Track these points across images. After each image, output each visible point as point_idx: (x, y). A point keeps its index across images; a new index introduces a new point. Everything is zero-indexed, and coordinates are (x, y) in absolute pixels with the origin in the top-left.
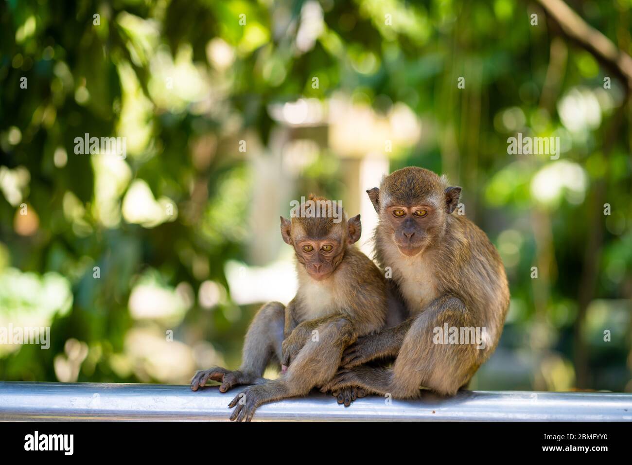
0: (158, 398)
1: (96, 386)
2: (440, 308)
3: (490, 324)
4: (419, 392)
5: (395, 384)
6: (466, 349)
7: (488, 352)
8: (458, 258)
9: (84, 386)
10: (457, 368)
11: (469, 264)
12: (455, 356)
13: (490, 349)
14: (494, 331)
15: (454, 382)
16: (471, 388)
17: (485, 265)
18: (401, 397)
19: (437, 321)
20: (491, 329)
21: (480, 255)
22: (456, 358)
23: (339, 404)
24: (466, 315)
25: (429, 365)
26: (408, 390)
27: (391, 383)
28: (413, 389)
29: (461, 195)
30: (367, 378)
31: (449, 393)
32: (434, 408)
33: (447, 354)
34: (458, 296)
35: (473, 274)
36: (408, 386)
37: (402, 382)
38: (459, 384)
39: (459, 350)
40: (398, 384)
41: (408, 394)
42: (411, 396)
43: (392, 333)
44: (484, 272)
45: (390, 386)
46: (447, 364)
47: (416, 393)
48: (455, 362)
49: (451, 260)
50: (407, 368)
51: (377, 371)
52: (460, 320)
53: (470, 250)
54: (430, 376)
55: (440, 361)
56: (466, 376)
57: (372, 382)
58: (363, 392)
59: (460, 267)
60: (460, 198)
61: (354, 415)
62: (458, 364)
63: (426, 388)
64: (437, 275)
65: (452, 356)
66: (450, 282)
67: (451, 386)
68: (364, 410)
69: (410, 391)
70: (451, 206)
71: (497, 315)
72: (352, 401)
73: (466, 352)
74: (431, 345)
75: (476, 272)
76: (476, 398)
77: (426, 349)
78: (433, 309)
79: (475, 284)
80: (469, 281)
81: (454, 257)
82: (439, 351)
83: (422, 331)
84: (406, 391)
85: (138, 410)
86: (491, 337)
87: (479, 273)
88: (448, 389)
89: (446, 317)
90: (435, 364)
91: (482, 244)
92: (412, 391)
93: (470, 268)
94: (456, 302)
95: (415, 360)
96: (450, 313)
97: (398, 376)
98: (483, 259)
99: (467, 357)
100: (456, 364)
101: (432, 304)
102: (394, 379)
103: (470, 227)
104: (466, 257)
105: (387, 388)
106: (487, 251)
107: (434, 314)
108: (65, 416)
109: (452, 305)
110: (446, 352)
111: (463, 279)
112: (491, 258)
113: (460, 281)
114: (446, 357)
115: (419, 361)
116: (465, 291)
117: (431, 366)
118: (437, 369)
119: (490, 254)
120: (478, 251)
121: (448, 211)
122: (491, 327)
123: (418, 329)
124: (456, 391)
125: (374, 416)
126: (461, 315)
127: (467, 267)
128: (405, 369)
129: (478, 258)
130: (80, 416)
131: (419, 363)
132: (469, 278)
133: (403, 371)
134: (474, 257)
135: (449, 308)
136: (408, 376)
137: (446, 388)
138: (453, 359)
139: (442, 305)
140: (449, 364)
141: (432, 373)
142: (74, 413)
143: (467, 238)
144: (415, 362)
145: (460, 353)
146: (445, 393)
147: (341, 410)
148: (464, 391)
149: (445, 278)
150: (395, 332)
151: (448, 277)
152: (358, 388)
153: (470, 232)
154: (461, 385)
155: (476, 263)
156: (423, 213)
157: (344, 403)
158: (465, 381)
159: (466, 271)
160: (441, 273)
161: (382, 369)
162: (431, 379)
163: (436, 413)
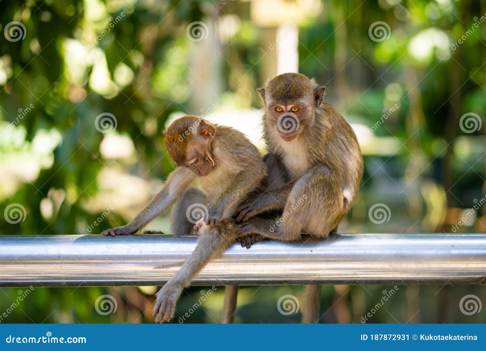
0: (110, 246)
1: (64, 237)
2: (314, 174)
3: (350, 185)
4: (300, 235)
5: (283, 231)
6: (334, 203)
7: (350, 204)
8: (325, 138)
9: (56, 238)
10: (327, 217)
11: (333, 141)
12: (326, 209)
13: (351, 203)
14: (353, 189)
15: (326, 228)
16: (339, 232)
17: (344, 142)
18: (288, 241)
19: (312, 184)
20: (351, 188)
21: (341, 134)
22: (327, 210)
23: (242, 246)
24: (333, 178)
25: (307, 216)
26: (292, 235)
27: (280, 231)
28: (297, 234)
29: (325, 92)
30: (262, 227)
31: (323, 236)
32: (311, 247)
33: (320, 208)
34: (326, 165)
35: (335, 149)
36: (292, 232)
37: (287, 229)
38: (330, 229)
39: (329, 205)
40: (285, 232)
41: (293, 238)
42: (295, 240)
43: (276, 193)
44: (344, 147)
45: (279, 232)
46: (321, 215)
47: (298, 237)
48: (326, 213)
49: (319, 140)
50: (291, 219)
51: (269, 222)
52: (329, 183)
53: (333, 132)
54: (308, 225)
55: (315, 214)
56: (335, 223)
57: (266, 230)
58: (260, 237)
59: (326, 145)
60: (324, 94)
61: (253, 254)
62: (328, 215)
63: (306, 233)
64: (309, 151)
65: (324, 209)
66: (319, 156)
67: (324, 230)
68: (260, 251)
69: (294, 236)
70: (318, 101)
71: (354, 178)
72: (252, 244)
73: (334, 206)
74: (308, 202)
75: (337, 147)
76: (343, 240)
77: (304, 204)
78: (308, 175)
79: (337, 157)
80: (332, 154)
81: (322, 137)
82: (314, 205)
83: (301, 191)
84: (291, 237)
85: (95, 254)
86: (351, 194)
87: (340, 148)
88: (322, 234)
89: (318, 181)
90: (311, 216)
91: (342, 126)
92: (295, 236)
93: (333, 144)
94: (324, 169)
95: (296, 213)
96: (321, 178)
97: (285, 225)
98: (343, 137)
99: (335, 209)
100: (327, 215)
101: (307, 171)
102: (282, 227)
103: (333, 114)
104: (330, 137)
105: (277, 234)
106: (346, 131)
107: (309, 179)
108: (42, 260)
109: (322, 172)
110: (319, 207)
111: (328, 153)
112: (349, 136)
113: (326, 155)
114: (319, 210)
115: (299, 214)
116: (329, 162)
117: (308, 217)
118: (313, 219)
119: (348, 133)
120: (339, 131)
121: (316, 105)
122: (351, 187)
123: (298, 191)
124: (328, 235)
125: (268, 255)
126: (329, 179)
127: (331, 144)
128: (289, 220)
129: (340, 137)
130: (53, 260)
131: (300, 215)
132: (332, 152)
133: (288, 222)
134: (336, 137)
135: (320, 174)
136: (292, 224)
137: (320, 233)
138: (325, 211)
139: (315, 172)
140: (322, 215)
141: (309, 222)
142: (49, 258)
143: (331, 123)
144: (296, 214)
145: (330, 207)
146: (319, 237)
147: (244, 251)
148: (334, 234)
149: (315, 153)
150: (279, 192)
151: (317, 153)
152: (256, 235)
153: (333, 118)
154: (331, 230)
155: (337, 140)
156: (297, 110)
157: (246, 246)
158: (334, 227)
159: (330, 147)
160: (312, 149)
161: (273, 220)
162: (309, 227)
163: (313, 252)
